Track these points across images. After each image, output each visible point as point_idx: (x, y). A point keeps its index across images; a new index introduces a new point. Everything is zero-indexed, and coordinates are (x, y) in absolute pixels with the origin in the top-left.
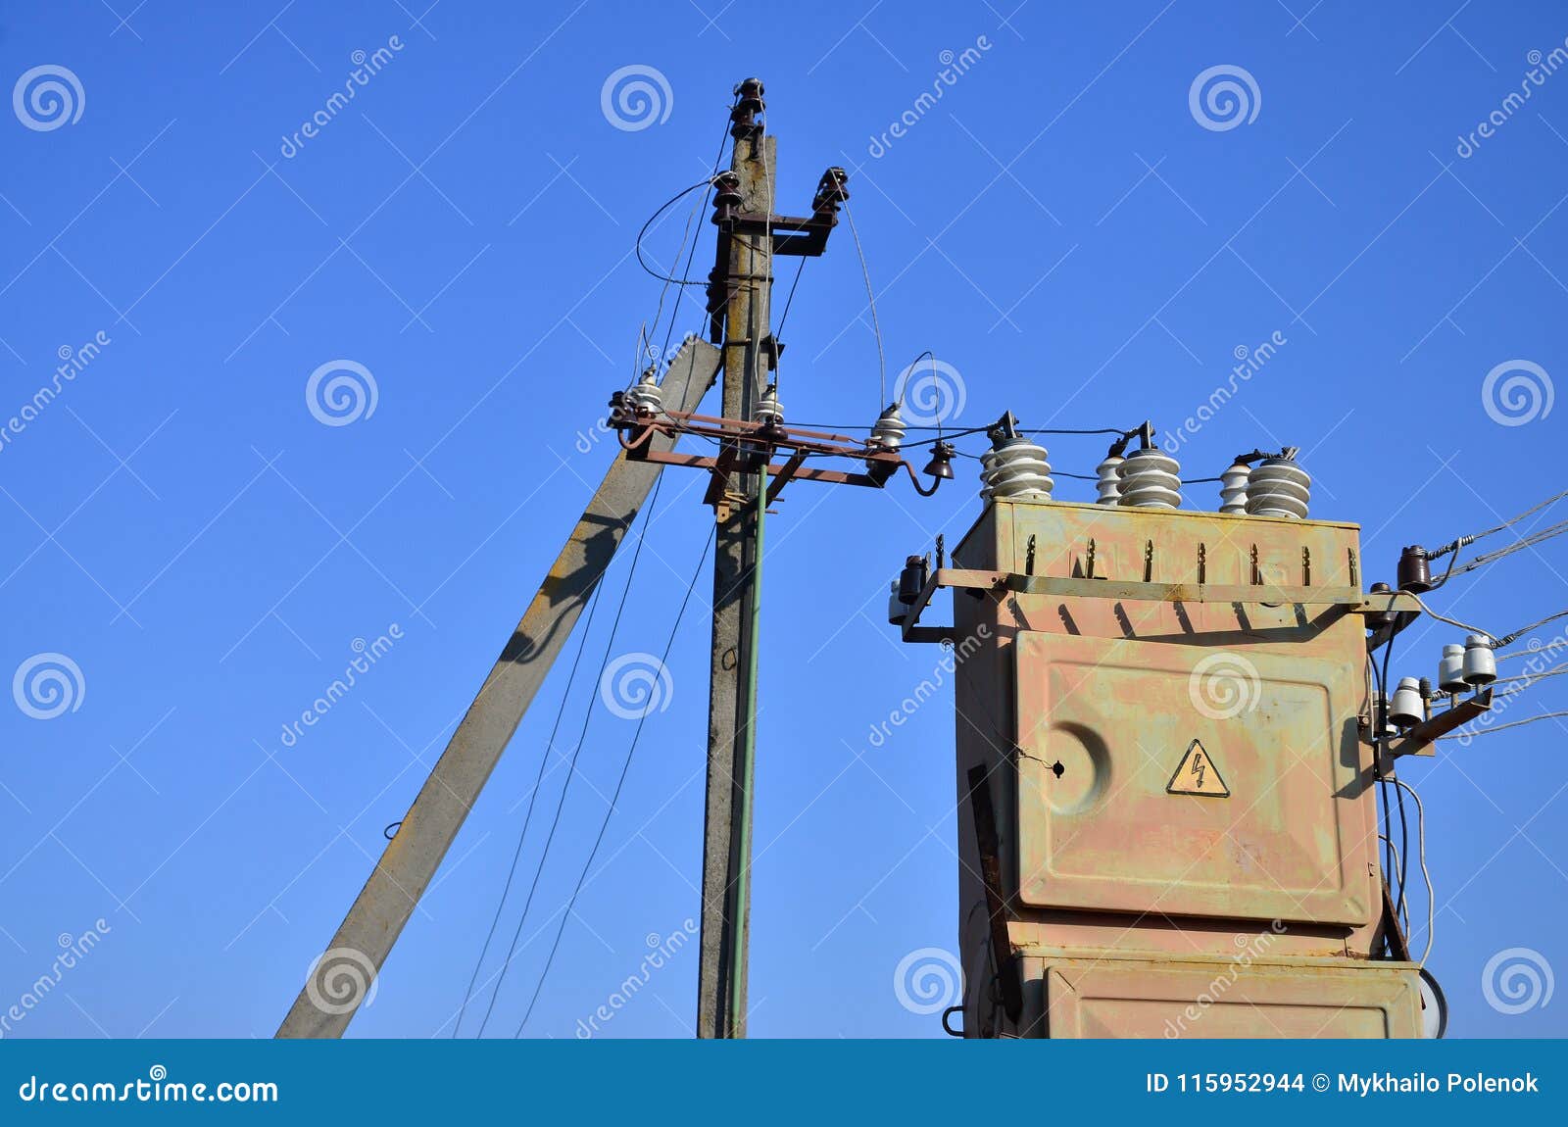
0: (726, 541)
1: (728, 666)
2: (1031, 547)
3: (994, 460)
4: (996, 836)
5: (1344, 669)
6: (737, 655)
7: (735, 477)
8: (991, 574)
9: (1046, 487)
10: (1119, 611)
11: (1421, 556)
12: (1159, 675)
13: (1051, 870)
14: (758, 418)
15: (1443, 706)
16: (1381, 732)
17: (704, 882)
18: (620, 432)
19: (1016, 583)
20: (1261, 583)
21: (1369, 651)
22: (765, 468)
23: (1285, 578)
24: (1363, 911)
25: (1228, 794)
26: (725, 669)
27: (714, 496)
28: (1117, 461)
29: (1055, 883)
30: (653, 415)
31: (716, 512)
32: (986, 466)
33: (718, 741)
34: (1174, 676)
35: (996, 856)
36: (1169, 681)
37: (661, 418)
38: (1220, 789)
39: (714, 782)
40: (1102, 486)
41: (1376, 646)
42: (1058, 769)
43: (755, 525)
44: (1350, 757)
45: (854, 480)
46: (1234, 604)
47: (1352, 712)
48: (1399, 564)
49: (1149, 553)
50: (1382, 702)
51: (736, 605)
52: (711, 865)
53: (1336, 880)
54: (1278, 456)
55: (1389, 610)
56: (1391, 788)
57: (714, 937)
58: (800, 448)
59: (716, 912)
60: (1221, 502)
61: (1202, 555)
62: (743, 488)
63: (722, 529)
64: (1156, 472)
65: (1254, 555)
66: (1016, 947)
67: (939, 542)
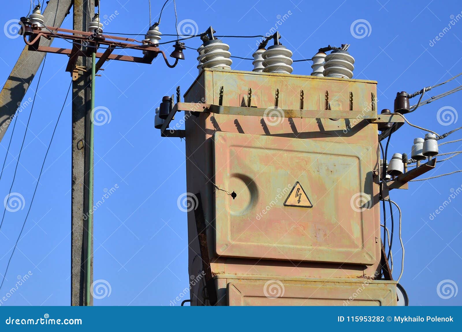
0: (77, 89)
1: (80, 148)
2: (221, 92)
3: (204, 50)
4: (205, 225)
5: (368, 150)
6: (84, 143)
8: (202, 105)
9: (228, 63)
10: (263, 122)
11: (406, 96)
12: (281, 152)
13: (230, 240)
14: (90, 30)
15: (413, 166)
16: (383, 178)
17: (72, 246)
18: (25, 37)
19: (214, 109)
20: (330, 109)
21: (379, 141)
22: (94, 54)
23: (341, 107)
24: (372, 258)
25: (312, 206)
26: (79, 149)
27: (70, 68)
28: (262, 51)
29: (233, 246)
30: (40, 29)
31: (72, 75)
32: (200, 54)
33: (76, 182)
34: (288, 153)
35: (205, 234)
36: (286, 154)
37: (44, 30)
38: (308, 204)
39: (75, 201)
40: (255, 63)
41: (383, 139)
42: (234, 195)
43: (90, 81)
44: (368, 189)
45: (137, 60)
46: (317, 119)
47: (370, 169)
48: (395, 100)
49: (277, 95)
50: (385, 164)
51: (83, 120)
52: (75, 238)
53: (360, 244)
54: (340, 48)
55: (389, 122)
56: (387, 204)
57: (77, 269)
58: (111, 45)
59: (78, 259)
60: (311, 71)
61: (302, 96)
62: (84, 64)
63: (75, 84)
64: (281, 56)
65: (327, 96)
66: (214, 274)
67: (178, 90)
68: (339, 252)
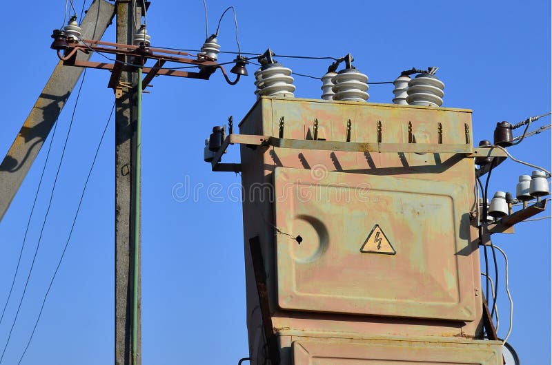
0: (120, 108)
1: (125, 173)
2: (282, 123)
3: (261, 75)
4: (265, 273)
5: (462, 188)
6: (129, 168)
7: (125, 74)
8: (260, 137)
9: (291, 90)
10: (333, 156)
11: (508, 127)
13: (295, 291)
14: (136, 43)
16: (484, 220)
17: (116, 285)
18: (58, 51)
19: (274, 142)
20: (414, 142)
21: (477, 177)
22: (141, 70)
23: (428, 139)
24: (471, 314)
25: (395, 253)
26: (123, 175)
27: (113, 84)
28: (333, 75)
29: (299, 298)
30: (77, 42)
31: (115, 93)
32: (256, 78)
33: (121, 213)
35: (265, 283)
37: (81, 43)
38: (390, 250)
39: (120, 233)
40: (324, 88)
41: (482, 174)
42: (299, 239)
43: (137, 99)
44: (465, 234)
45: (191, 75)
46: (399, 153)
47: (467, 210)
48: (495, 131)
49: (349, 126)
50: (485, 204)
51: (128, 142)
52: (119, 276)
53: (456, 297)
54: (426, 72)
55: (489, 156)
56: (489, 249)
57: (122, 312)
58: (160, 59)
59: (123, 300)
61: (380, 127)
62: (130, 80)
63: (119, 102)
64: (355, 81)
65: (410, 127)
66: (276, 330)
67: (230, 120)
68: (431, 307)
